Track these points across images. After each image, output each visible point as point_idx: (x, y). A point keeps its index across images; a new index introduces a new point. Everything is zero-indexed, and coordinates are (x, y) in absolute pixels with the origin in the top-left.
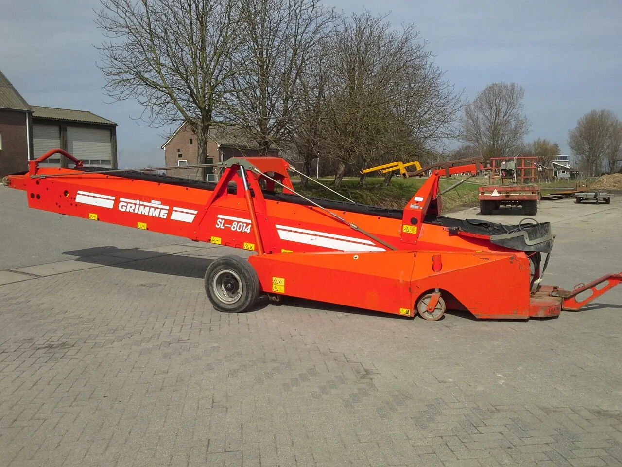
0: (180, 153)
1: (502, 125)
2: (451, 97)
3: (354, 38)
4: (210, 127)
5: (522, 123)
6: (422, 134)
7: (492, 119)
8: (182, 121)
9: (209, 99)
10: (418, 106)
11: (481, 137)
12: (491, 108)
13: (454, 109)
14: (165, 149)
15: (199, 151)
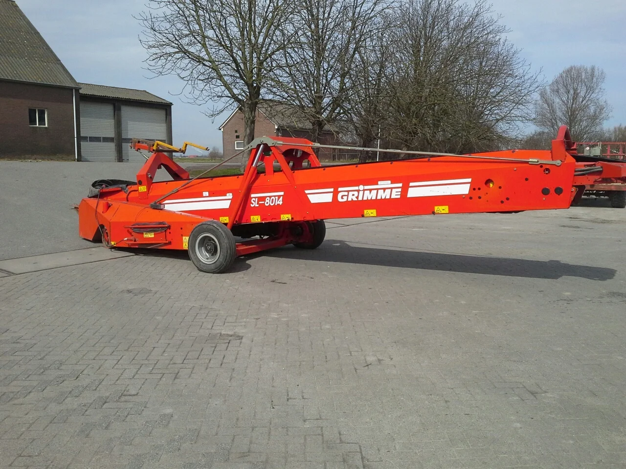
0: (237, 134)
1: (580, 110)
2: (526, 77)
3: (420, 12)
4: (258, 106)
5: (602, 109)
6: (493, 116)
7: (570, 105)
8: (229, 99)
9: (258, 75)
10: (491, 86)
11: (556, 122)
12: (569, 93)
13: (530, 89)
14: (222, 130)
15: (246, 130)
